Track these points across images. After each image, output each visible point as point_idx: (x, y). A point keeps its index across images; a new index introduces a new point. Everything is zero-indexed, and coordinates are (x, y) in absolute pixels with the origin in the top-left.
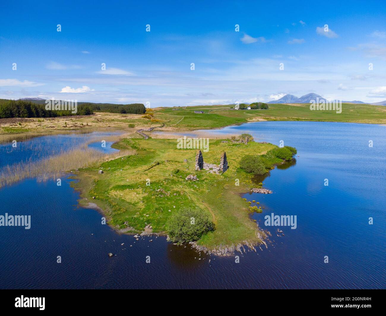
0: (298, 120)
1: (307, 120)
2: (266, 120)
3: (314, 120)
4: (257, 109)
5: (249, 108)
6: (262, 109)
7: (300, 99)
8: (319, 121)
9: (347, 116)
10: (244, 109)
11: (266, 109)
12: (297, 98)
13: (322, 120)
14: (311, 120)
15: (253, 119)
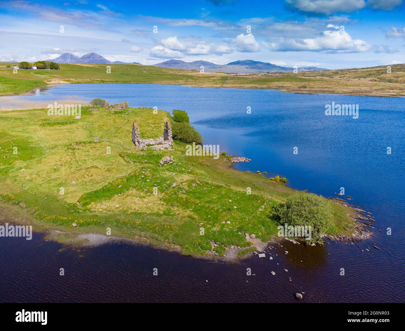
0: (103, 82)
1: (112, 81)
2: (69, 83)
3: (120, 81)
4: (46, 70)
5: (35, 68)
6: (51, 69)
7: (81, 59)
8: (125, 83)
9: (147, 77)
10: (27, 68)
11: (57, 69)
12: (77, 58)
13: (128, 81)
14: (117, 81)
15: (52, 81)
